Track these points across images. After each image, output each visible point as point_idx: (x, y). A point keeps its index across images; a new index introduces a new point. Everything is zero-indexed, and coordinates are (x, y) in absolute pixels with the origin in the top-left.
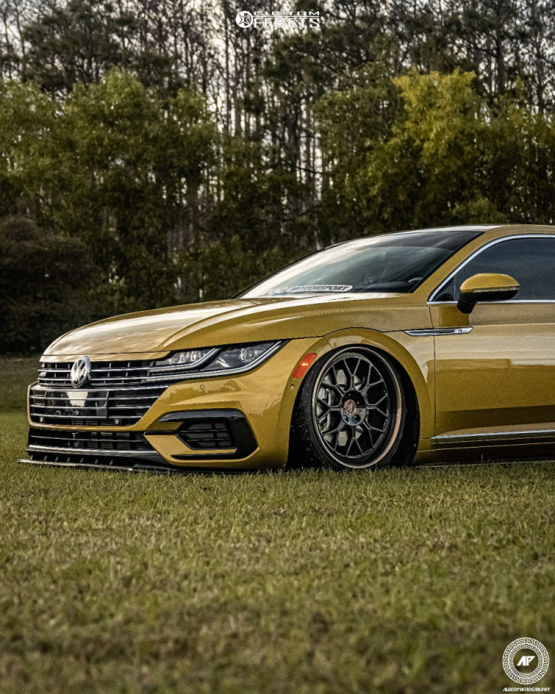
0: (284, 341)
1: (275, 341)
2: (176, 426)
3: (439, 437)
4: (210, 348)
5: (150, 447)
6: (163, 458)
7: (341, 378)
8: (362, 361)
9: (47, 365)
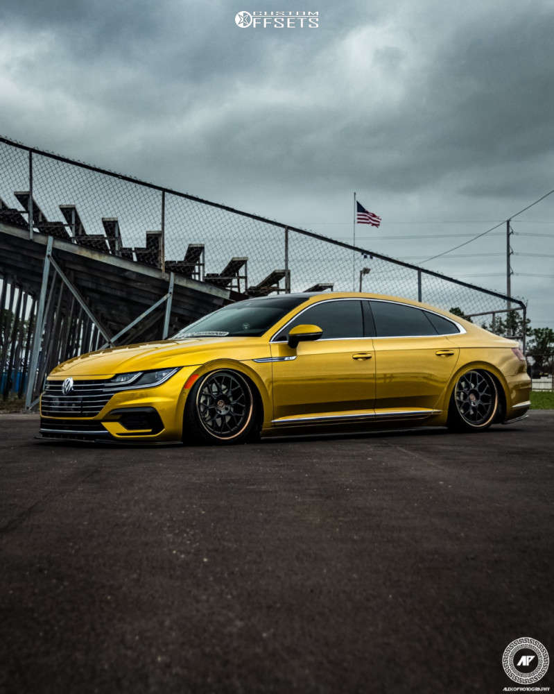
0: (179, 367)
1: (174, 368)
2: (118, 417)
3: (276, 421)
4: (137, 372)
5: (104, 429)
6: (111, 435)
7: (215, 389)
8: (226, 377)
9: (51, 382)
